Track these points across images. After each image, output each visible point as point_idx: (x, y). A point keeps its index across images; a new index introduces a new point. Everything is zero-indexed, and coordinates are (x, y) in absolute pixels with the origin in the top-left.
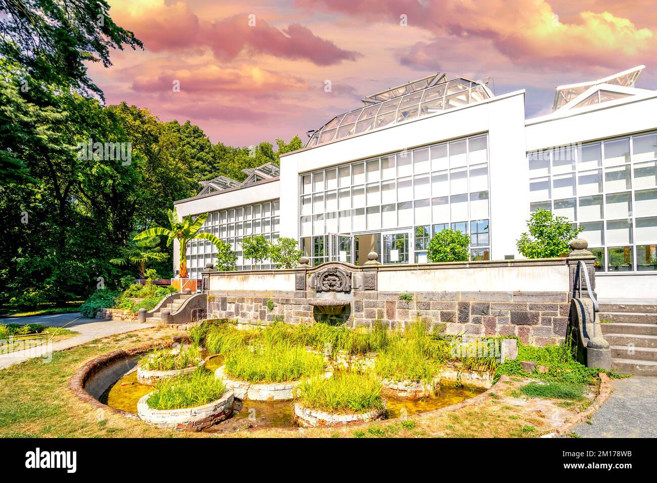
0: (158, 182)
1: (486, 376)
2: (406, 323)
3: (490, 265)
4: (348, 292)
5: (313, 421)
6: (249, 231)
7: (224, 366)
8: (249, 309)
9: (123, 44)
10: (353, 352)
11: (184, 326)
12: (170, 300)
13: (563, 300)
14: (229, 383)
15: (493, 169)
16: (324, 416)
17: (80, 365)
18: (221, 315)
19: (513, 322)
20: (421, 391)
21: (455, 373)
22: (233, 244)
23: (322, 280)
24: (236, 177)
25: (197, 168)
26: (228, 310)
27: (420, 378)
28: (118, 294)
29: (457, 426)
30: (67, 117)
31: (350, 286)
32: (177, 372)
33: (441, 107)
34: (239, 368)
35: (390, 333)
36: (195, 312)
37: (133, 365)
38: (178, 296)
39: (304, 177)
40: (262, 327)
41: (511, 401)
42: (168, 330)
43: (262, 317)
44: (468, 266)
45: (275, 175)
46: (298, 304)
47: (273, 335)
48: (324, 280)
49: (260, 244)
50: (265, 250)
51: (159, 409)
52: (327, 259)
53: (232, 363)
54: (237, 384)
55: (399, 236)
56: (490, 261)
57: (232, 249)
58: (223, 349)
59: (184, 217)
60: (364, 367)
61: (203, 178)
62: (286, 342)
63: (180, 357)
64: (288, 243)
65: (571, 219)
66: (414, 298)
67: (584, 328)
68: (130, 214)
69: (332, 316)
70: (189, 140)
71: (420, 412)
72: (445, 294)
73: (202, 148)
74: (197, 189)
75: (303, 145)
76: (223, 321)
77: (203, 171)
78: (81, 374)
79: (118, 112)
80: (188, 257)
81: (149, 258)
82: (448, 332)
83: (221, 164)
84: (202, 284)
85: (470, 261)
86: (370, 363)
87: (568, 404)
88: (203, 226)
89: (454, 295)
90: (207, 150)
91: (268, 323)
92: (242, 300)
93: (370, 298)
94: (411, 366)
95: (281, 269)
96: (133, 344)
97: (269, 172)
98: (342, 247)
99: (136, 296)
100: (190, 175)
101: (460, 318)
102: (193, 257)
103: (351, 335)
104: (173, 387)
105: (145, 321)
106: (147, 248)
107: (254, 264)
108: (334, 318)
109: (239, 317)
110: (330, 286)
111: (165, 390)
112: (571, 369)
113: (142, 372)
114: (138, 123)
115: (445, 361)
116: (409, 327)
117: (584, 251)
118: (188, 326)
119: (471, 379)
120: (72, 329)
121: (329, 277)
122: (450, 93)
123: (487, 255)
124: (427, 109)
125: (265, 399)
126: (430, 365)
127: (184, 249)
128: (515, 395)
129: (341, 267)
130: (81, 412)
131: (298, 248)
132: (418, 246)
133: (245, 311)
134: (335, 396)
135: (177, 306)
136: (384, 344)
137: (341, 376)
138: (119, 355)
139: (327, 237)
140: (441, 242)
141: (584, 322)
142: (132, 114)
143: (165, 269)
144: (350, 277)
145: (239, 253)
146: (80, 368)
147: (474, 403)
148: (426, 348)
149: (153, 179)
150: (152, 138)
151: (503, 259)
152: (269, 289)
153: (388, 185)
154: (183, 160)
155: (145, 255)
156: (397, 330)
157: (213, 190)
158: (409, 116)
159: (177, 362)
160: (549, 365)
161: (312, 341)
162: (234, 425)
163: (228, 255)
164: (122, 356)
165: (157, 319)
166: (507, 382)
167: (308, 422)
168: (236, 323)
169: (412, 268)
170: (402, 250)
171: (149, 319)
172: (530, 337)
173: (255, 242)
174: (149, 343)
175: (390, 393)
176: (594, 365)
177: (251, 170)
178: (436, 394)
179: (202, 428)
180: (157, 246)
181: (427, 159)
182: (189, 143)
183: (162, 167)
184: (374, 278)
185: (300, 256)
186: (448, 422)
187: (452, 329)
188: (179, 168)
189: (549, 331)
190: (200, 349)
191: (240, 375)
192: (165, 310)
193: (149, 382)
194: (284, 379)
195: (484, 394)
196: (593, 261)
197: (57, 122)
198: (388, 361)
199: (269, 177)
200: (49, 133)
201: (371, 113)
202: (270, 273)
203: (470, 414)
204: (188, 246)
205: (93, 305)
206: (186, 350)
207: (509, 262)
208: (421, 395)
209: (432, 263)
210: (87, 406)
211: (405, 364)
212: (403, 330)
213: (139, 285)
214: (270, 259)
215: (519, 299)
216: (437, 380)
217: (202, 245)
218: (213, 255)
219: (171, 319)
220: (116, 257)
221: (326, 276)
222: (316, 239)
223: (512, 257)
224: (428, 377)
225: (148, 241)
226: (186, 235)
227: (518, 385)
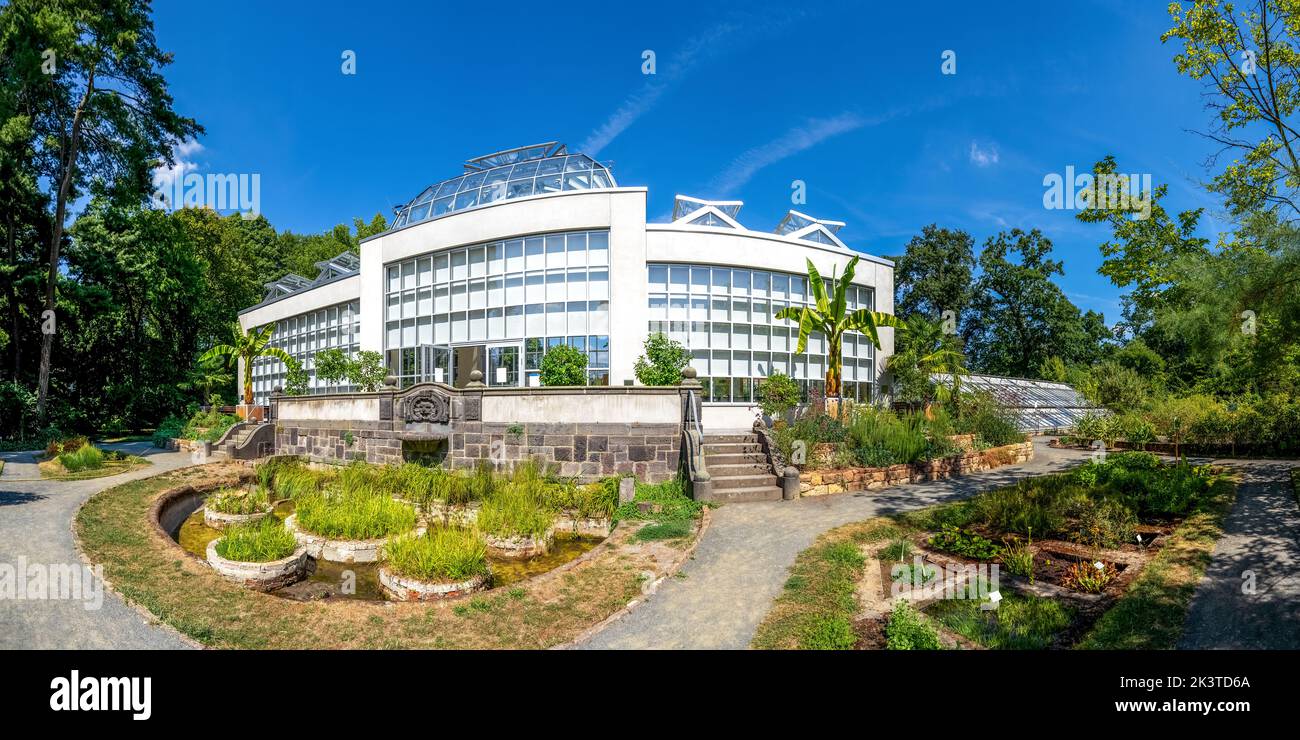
0: (221, 290)
1: (604, 523)
2: (515, 463)
3: (608, 392)
4: (445, 423)
5: (402, 592)
6: (323, 343)
7: (295, 515)
8: (324, 444)
9: (186, 137)
10: (450, 502)
11: (251, 462)
12: (235, 431)
13: (675, 433)
14: (300, 537)
15: (614, 275)
16: (415, 586)
17: (156, 497)
18: (290, 451)
19: (631, 459)
20: (532, 549)
21: (571, 523)
22: (304, 360)
23: (412, 406)
24: (307, 273)
25: (262, 267)
26: (298, 445)
27: (531, 532)
28: (184, 423)
29: (573, 589)
30: (139, 236)
31: (448, 415)
32: (244, 518)
33: (559, 187)
34: (312, 519)
35: (496, 476)
36: (262, 446)
37: (200, 503)
38: (243, 427)
39: (391, 269)
40: (339, 468)
41: (627, 549)
42: (233, 466)
43: (339, 455)
44: (585, 392)
45: (355, 268)
46: (383, 437)
47: (352, 478)
48: (415, 407)
49: (337, 359)
50: (343, 367)
51: (229, 559)
52: (419, 379)
53: (304, 512)
54: (310, 539)
55: (507, 350)
56: (609, 386)
57: (304, 367)
58: (294, 494)
59: (249, 330)
60: (464, 521)
61: (269, 278)
62: (369, 488)
63: (247, 500)
64: (371, 357)
65: (684, 345)
66: (525, 430)
67: (692, 461)
68: (194, 331)
69: (425, 454)
70: (252, 233)
71: (531, 575)
72: (560, 426)
73: (267, 241)
74: (261, 293)
75: (387, 225)
76: (293, 458)
77: (268, 270)
78: (156, 507)
79: (181, 217)
80: (253, 379)
81: (214, 381)
82: (563, 473)
83: (287, 259)
84: (269, 412)
85: (588, 386)
86: (472, 515)
87: (677, 543)
88: (270, 339)
89: (570, 427)
90: (272, 243)
91: (346, 462)
92: (315, 432)
93: (472, 431)
94: (520, 518)
95: (362, 392)
96: (200, 480)
97: (345, 264)
98: (438, 364)
99: (201, 426)
100: (254, 277)
101: (576, 456)
102: (259, 378)
103: (448, 479)
104: (241, 535)
105: (210, 454)
106: (211, 371)
107: (329, 385)
108: (428, 457)
109: (311, 454)
110: (424, 414)
111: (232, 537)
112: (680, 506)
113: (210, 514)
114: (200, 224)
115: (560, 509)
116: (518, 468)
117: (694, 381)
118: (255, 463)
119: (589, 528)
120: (146, 458)
121: (422, 403)
122: (570, 170)
123: (606, 379)
124: (544, 185)
125: (343, 561)
126: (543, 515)
127: (249, 370)
128: (631, 541)
129: (436, 390)
130: (159, 547)
131: (382, 364)
132: (529, 363)
133: (318, 446)
134: (429, 560)
135: (243, 438)
136: (489, 490)
137: (436, 534)
138: (188, 491)
139: (419, 349)
140: (555, 360)
141: (692, 456)
142: (195, 216)
143: (230, 393)
144: (448, 403)
145: (311, 372)
146: (155, 499)
147: (592, 557)
148: (538, 494)
149: (216, 287)
150: (213, 238)
151: (622, 385)
152: (347, 419)
153: (495, 282)
154: (247, 259)
155: (210, 378)
156: (504, 472)
157: (281, 292)
158: (522, 192)
159: (244, 505)
160: (663, 503)
161: (400, 487)
162: (308, 590)
163: (299, 375)
164: (189, 493)
165: (222, 453)
166: (623, 528)
167: (396, 593)
168: (308, 462)
169: (524, 393)
170: (511, 369)
171: (214, 453)
172: (647, 475)
173: (330, 357)
174: (215, 480)
175: (494, 553)
176: (699, 498)
177: (325, 262)
178: (549, 551)
179: (272, 589)
180: (221, 366)
181: (541, 252)
182: (252, 238)
183: (225, 272)
184: (478, 405)
185: (385, 375)
186: (562, 585)
187: (568, 470)
188: (243, 270)
189: (663, 466)
190: (267, 492)
191: (313, 528)
192: (230, 443)
193: (216, 525)
194: (367, 536)
195: (602, 545)
196: (700, 392)
197: (132, 244)
198: (493, 513)
199: (347, 271)
200: (125, 257)
201: (475, 183)
202: (348, 397)
203: (585, 572)
204: (254, 365)
205: (163, 434)
206: (253, 492)
207: (628, 389)
208: (532, 553)
209: (545, 387)
210: (163, 542)
211: (514, 515)
212: (511, 472)
213: (204, 412)
214: (348, 379)
215: (637, 432)
216: (550, 533)
217: (268, 363)
218: (282, 375)
219: (237, 453)
220: (183, 382)
221: (418, 402)
222: (405, 351)
223: (631, 383)
224: (540, 530)
225: (212, 361)
226: (251, 352)
227: (634, 529)
